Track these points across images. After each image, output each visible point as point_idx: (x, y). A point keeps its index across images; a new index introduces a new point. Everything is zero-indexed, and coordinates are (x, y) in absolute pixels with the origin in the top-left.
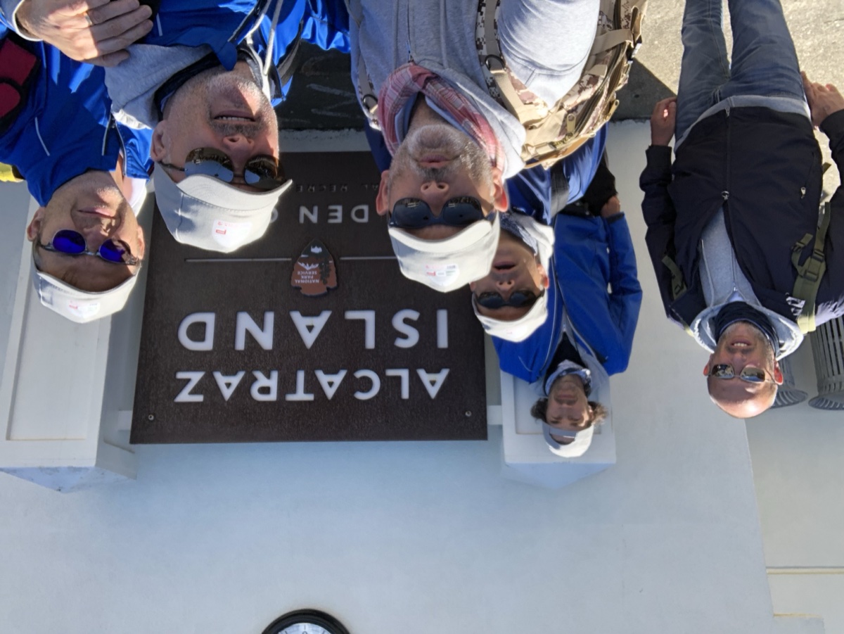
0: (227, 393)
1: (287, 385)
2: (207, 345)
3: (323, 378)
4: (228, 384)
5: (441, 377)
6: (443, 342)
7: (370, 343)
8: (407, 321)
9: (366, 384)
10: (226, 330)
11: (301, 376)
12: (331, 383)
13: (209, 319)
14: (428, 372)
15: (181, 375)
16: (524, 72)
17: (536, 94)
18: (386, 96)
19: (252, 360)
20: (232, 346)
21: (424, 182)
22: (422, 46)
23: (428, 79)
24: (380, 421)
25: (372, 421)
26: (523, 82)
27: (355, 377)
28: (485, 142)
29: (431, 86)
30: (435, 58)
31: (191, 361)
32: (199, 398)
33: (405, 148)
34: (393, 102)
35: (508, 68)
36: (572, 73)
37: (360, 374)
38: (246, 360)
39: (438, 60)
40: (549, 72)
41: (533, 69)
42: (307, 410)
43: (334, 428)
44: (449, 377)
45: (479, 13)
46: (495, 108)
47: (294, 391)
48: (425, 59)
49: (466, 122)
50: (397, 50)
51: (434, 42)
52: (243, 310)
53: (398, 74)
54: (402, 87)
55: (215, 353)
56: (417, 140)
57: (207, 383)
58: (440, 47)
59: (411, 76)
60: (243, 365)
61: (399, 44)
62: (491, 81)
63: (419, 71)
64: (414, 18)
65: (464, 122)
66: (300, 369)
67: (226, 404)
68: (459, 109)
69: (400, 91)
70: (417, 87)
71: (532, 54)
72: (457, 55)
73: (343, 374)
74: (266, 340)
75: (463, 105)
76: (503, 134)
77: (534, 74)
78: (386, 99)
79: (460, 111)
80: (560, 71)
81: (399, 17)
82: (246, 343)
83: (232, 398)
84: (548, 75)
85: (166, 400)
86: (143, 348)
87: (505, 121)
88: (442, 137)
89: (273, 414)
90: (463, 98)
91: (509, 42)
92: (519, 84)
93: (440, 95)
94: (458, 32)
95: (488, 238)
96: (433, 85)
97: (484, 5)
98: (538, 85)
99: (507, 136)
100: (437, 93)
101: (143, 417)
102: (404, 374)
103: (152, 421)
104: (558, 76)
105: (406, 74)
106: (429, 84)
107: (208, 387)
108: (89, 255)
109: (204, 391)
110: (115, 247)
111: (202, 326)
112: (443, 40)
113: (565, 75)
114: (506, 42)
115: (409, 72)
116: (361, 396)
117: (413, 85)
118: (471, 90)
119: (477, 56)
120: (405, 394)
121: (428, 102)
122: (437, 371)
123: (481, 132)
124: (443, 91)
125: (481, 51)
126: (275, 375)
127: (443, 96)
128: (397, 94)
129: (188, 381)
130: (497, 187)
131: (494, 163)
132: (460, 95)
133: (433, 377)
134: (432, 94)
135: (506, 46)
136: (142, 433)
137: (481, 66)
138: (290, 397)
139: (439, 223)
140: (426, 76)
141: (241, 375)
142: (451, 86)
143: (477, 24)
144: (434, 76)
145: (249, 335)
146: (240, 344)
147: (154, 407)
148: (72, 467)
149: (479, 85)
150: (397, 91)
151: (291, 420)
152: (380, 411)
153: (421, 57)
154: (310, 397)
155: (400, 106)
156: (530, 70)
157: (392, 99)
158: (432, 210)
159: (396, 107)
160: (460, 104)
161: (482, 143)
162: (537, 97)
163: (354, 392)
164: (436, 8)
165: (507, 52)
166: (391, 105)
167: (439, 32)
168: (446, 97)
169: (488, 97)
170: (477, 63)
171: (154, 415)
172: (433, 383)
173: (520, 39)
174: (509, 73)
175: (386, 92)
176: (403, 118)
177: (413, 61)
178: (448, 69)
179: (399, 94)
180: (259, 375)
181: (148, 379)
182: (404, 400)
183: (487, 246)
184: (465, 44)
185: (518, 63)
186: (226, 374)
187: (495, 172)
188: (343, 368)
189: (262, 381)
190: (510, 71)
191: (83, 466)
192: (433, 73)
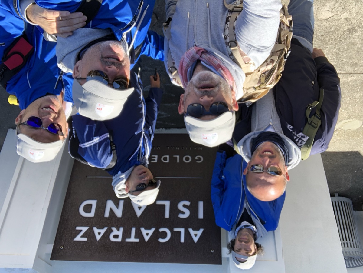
0: (98, 237)
1: (126, 234)
2: (92, 214)
3: (144, 231)
4: (99, 233)
5: (200, 232)
6: (201, 216)
7: (167, 215)
8: (185, 206)
9: (164, 235)
10: (101, 208)
11: (134, 230)
12: (147, 234)
13: (94, 203)
14: (194, 230)
15: (78, 228)
16: (246, 49)
17: (251, 58)
18: (184, 61)
19: (111, 222)
20: (103, 215)
21: (201, 97)
22: (200, 39)
23: (203, 52)
24: (170, 253)
25: (166, 253)
26: (246, 53)
27: (159, 231)
28: (228, 80)
29: (204, 55)
30: (205, 44)
31: (83, 222)
32: (85, 239)
33: (192, 82)
34: (187, 64)
35: (238, 46)
36: (267, 50)
37: (161, 230)
38: (109, 222)
39: (207, 45)
40: (257, 49)
41: (251, 47)
42: (135, 246)
43: (147, 256)
44: (203, 232)
45: (226, 25)
46: (233, 64)
47: (130, 237)
48: (201, 45)
49: (220, 70)
50: (188, 44)
51: (205, 38)
52: (110, 199)
53: (190, 51)
54: (191, 57)
55: (95, 218)
56: (197, 78)
57: (90, 232)
58: (208, 40)
59: (195, 51)
60: (107, 224)
61: (189, 41)
62: (231, 53)
63: (199, 49)
64: (196, 29)
65: (218, 70)
66: (133, 227)
67: (97, 243)
68: (217, 64)
69: (190, 58)
70: (197, 56)
71: (250, 41)
72: (215, 43)
73: (153, 230)
74: (119, 213)
75: (218, 63)
76: (236, 76)
77: (251, 50)
78: (184, 63)
79: (217, 65)
80: (262, 49)
81: (189, 30)
82: (110, 214)
83: (100, 239)
84: (257, 51)
85: (70, 240)
86: (62, 215)
87: (237, 70)
88: (209, 76)
89: (119, 248)
90: (218, 60)
91: (240, 36)
92: (244, 53)
93: (208, 59)
94: (216, 34)
95: (230, 121)
96: (205, 55)
97: (229, 21)
98: (253, 55)
99: (238, 77)
100: (207, 58)
101: (58, 247)
102: (182, 230)
103: (62, 249)
104: (261, 51)
105: (193, 50)
106: (203, 54)
107: (90, 234)
108: (43, 129)
109: (88, 236)
110: (55, 127)
111: (90, 206)
112: (209, 36)
113: (264, 51)
114: (239, 36)
115: (194, 50)
116: (161, 240)
117: (196, 55)
118: (222, 56)
119: (225, 42)
120: (182, 240)
121: (202, 62)
122: (198, 229)
123: (226, 75)
124: (209, 57)
125: (226, 40)
126: (121, 229)
127: (209, 59)
128: (189, 60)
129: (81, 231)
130: (234, 100)
131: (232, 89)
132: (217, 59)
133: (196, 232)
134: (204, 59)
135: (238, 37)
136: (56, 255)
137: (227, 46)
138: (128, 240)
139: (208, 114)
140: (202, 51)
141: (106, 229)
142: (213, 55)
143: (225, 29)
144: (205, 51)
145: (111, 210)
146: (107, 215)
147: (63, 243)
148: (21, 269)
149: (225, 54)
150: (189, 58)
151: (127, 251)
152: (170, 248)
153: (200, 44)
154: (137, 240)
155: (190, 66)
156: (249, 48)
157: (186, 62)
158: (205, 108)
159: (188, 66)
160: (217, 62)
161: (226, 79)
162: (251, 60)
163: (158, 239)
164: (206, 25)
165: (239, 40)
166: (186, 65)
167: (207, 34)
168: (211, 59)
169: (230, 59)
170: (225, 45)
171: (63, 246)
172: (196, 235)
173: (245, 35)
174: (239, 49)
175: (183, 60)
176: (190, 71)
177: (196, 46)
178: (212, 48)
179: (190, 60)
180: (114, 229)
181: (63, 229)
182: (182, 243)
183: (230, 125)
184: (219, 39)
185: (244, 45)
186: (98, 228)
187: (233, 93)
188: (154, 227)
189: (115, 232)
190: (239, 48)
191: (26, 268)
192: (205, 50)
